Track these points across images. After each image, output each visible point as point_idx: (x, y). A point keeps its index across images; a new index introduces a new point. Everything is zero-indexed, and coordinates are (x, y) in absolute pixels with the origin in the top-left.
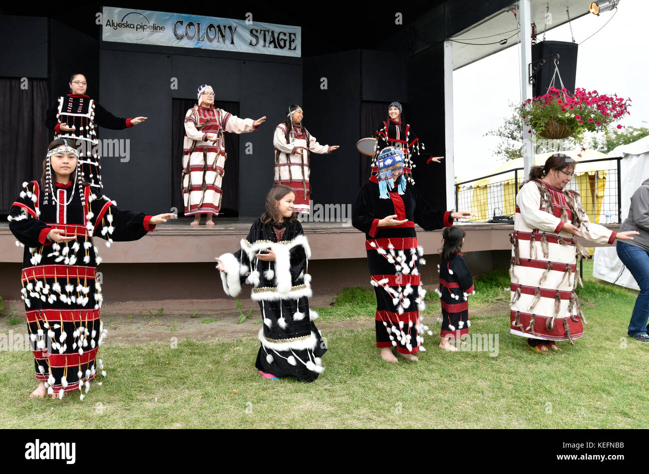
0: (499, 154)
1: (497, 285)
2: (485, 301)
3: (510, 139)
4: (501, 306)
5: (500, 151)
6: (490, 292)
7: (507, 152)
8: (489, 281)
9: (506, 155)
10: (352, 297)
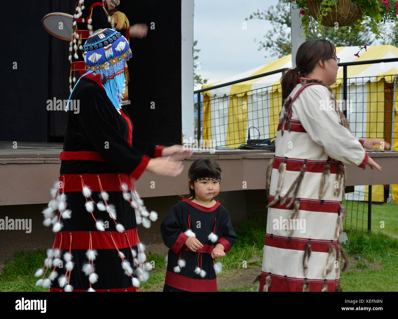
0: (268, 48)
1: (251, 243)
2: (232, 267)
3: (285, 26)
4: (254, 273)
5: (270, 43)
6: (240, 252)
7: (280, 45)
8: (240, 237)
9: (279, 49)
10: (29, 266)
